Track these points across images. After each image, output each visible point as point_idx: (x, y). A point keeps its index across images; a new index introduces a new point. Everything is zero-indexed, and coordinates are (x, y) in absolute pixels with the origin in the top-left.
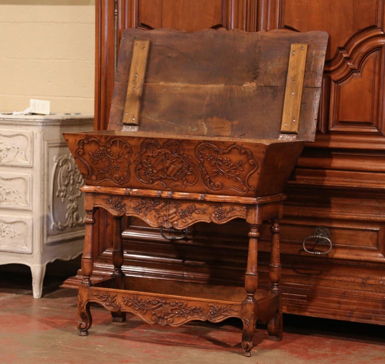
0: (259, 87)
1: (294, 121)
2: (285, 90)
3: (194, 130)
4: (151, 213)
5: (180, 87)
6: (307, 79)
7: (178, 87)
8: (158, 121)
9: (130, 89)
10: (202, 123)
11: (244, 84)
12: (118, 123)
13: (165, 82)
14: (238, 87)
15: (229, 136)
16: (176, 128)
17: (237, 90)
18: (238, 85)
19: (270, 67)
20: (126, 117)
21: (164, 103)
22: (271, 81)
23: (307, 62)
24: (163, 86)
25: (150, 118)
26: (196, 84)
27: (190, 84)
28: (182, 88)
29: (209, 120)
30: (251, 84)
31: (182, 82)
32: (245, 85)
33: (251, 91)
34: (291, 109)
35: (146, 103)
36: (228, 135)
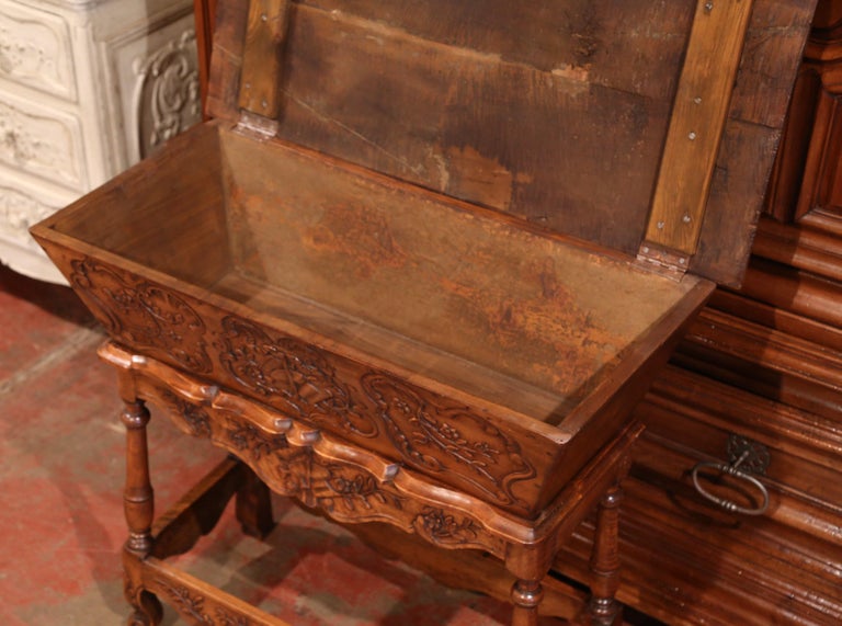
0: (595, 88)
1: (686, 219)
2: (670, 114)
3: (413, 169)
4: (269, 457)
5: (383, 37)
6: (742, 94)
7: (377, 35)
8: (325, 120)
9: (253, 15)
10: (436, 156)
11: (554, 67)
12: (229, 101)
13: (343, 10)
14: (538, 72)
15: (504, 213)
16: (370, 152)
17: (534, 81)
18: (539, 68)
19: (634, 34)
20: (247, 95)
21: (343, 73)
22: (634, 77)
23: (747, 37)
24: (338, 22)
25: (305, 105)
26: (424, 38)
27: (410, 33)
28: (388, 40)
29: (455, 151)
30: (574, 75)
31: (389, 23)
32: (557, 72)
33: (574, 95)
34: (681, 184)
35: (295, 61)
36: (501, 206)
